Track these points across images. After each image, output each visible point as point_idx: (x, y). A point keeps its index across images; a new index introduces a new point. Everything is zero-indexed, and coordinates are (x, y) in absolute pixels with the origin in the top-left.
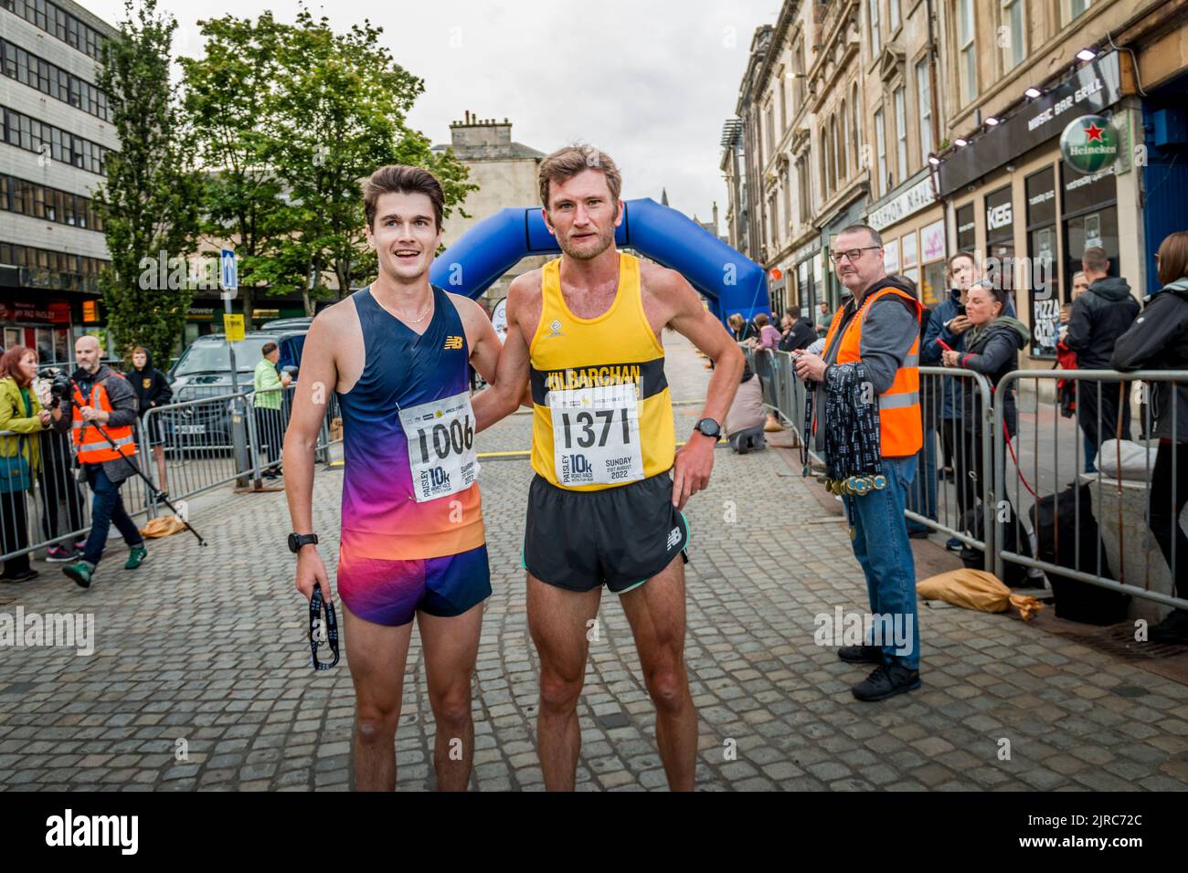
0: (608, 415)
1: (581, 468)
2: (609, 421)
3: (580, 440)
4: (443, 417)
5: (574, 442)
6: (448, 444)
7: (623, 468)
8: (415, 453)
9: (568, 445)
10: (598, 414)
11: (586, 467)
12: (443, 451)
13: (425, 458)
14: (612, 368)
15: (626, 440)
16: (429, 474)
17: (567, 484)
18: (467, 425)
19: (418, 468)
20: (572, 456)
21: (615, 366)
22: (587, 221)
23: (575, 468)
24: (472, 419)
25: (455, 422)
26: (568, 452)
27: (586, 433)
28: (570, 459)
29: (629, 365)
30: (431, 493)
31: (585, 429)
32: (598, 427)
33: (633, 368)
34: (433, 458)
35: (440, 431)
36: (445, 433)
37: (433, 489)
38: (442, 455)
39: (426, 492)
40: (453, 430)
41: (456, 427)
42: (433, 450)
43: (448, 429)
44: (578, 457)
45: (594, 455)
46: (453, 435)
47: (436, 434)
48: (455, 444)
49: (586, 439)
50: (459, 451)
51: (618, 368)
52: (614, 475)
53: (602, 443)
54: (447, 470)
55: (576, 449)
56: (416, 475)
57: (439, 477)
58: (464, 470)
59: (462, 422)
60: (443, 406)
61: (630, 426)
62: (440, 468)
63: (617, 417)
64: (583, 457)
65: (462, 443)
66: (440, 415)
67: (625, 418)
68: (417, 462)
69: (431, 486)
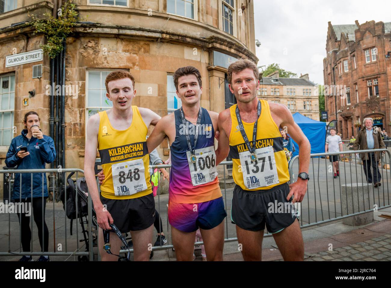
0: (263, 159)
1: (254, 181)
2: (264, 161)
3: (253, 170)
4: (203, 155)
5: (251, 171)
6: (204, 165)
7: (271, 179)
8: (192, 168)
9: (248, 173)
10: (259, 159)
11: (257, 181)
12: (202, 167)
13: (196, 170)
14: (263, 141)
15: (271, 168)
16: (197, 175)
17: (250, 189)
18: (212, 158)
19: (193, 173)
20: (250, 177)
21: (264, 140)
22: (247, 87)
23: (252, 182)
24: (215, 156)
25: (207, 157)
26: (249, 176)
27: (255, 167)
28: (250, 179)
29: (269, 139)
30: (198, 182)
31: (254, 166)
32: (260, 164)
33: (271, 140)
34: (199, 170)
35: (201, 160)
36: (203, 161)
37: (199, 181)
38: (202, 169)
39: (196, 182)
40: (206, 160)
41: (208, 159)
42: (199, 167)
43: (204, 159)
44: (253, 177)
45: (259, 176)
46: (206, 162)
47: (199, 161)
48: (207, 165)
49: (255, 170)
50: (209, 167)
51: (265, 140)
52: (268, 183)
53: (262, 171)
54: (204, 174)
55: (252, 174)
56: (192, 176)
57: (201, 177)
58: (211, 174)
59: (211, 157)
60: (203, 150)
61: (272, 163)
62: (201, 173)
63: (267, 159)
64: (255, 177)
65: (210, 165)
66: (201, 154)
67: (270, 159)
68: (193, 171)
69: (198, 180)
